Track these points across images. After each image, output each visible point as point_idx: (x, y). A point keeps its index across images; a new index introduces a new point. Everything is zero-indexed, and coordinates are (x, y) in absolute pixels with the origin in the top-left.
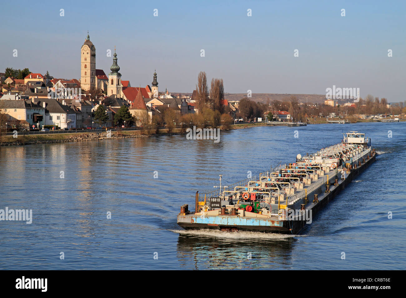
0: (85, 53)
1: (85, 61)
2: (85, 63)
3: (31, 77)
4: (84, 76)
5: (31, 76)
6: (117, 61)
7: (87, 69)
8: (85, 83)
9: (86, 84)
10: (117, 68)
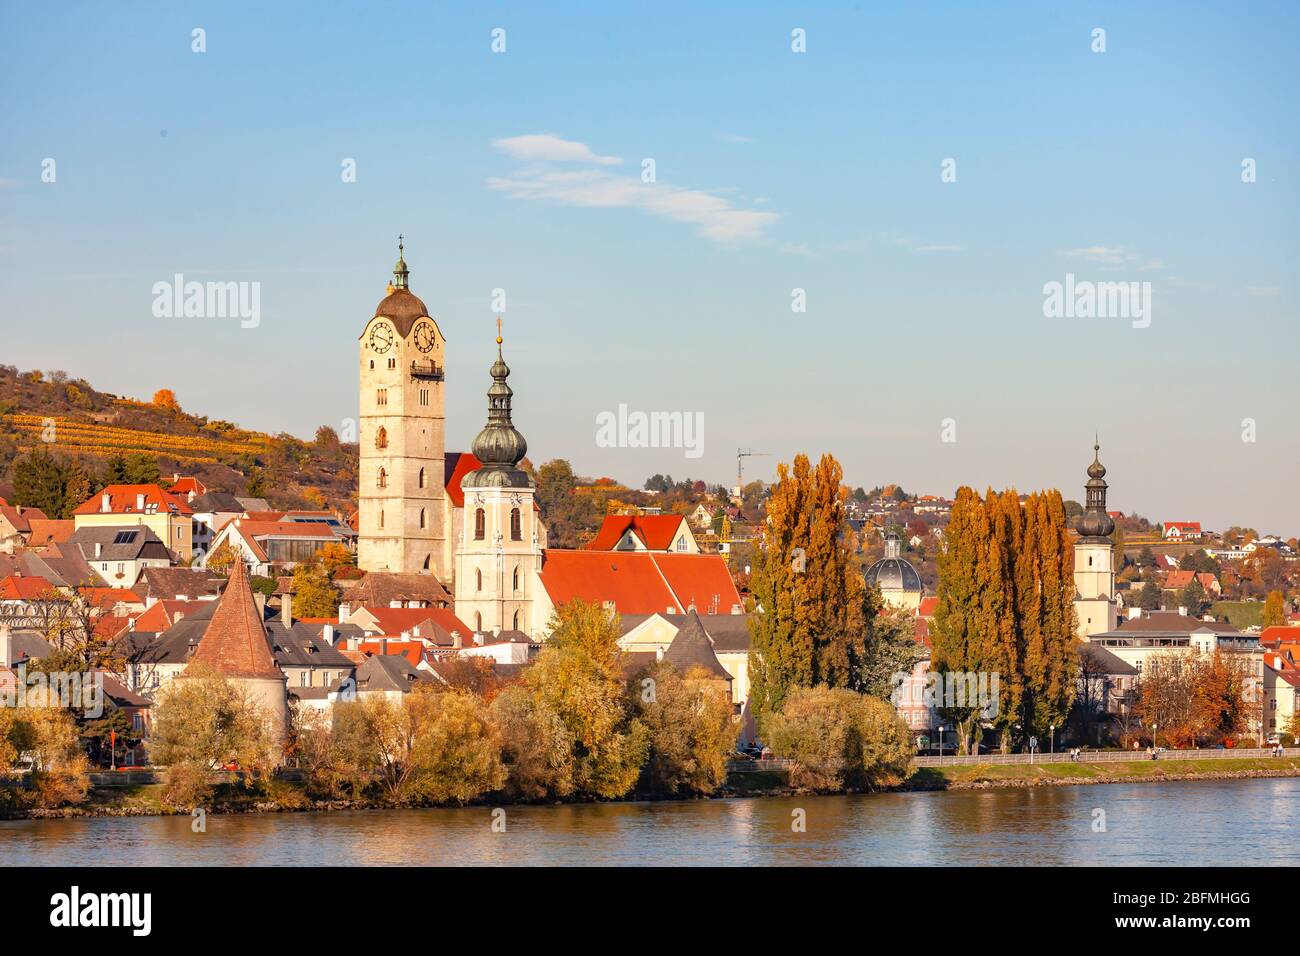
0: (382, 362)
1: (381, 411)
2: (381, 422)
3: (106, 506)
4: (376, 492)
5: (105, 500)
6: (509, 401)
7: (387, 452)
8: (381, 534)
9: (383, 539)
10: (502, 443)
